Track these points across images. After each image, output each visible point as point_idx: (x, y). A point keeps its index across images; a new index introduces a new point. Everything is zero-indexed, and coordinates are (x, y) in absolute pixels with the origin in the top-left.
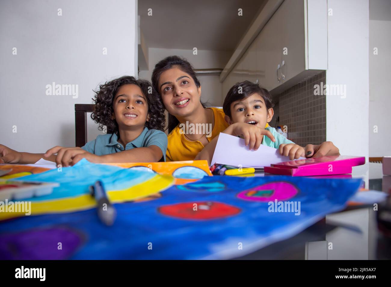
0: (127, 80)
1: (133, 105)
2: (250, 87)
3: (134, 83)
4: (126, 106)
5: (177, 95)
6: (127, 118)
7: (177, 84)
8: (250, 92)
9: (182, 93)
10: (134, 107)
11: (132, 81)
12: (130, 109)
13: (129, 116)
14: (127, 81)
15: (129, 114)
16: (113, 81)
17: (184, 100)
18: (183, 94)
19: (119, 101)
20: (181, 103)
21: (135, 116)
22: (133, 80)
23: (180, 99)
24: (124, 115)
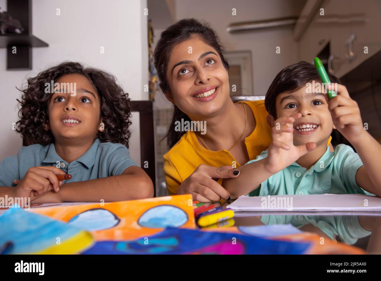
0: (68, 67)
1: (75, 105)
2: (306, 72)
3: (78, 72)
4: (65, 107)
5: (201, 82)
6: (66, 126)
7: (198, 64)
8: (307, 79)
9: (208, 80)
10: (75, 108)
11: (76, 69)
12: (69, 111)
13: (69, 121)
14: (67, 69)
15: (68, 118)
16: (48, 71)
17: (210, 90)
18: (210, 80)
19: (55, 99)
20: (206, 94)
21: (77, 122)
22: (78, 67)
23: (206, 89)
24: (62, 120)
